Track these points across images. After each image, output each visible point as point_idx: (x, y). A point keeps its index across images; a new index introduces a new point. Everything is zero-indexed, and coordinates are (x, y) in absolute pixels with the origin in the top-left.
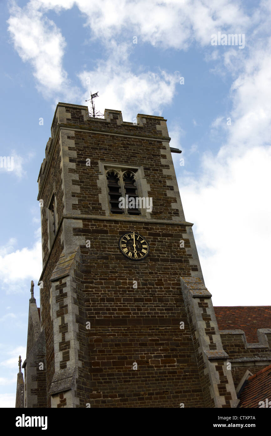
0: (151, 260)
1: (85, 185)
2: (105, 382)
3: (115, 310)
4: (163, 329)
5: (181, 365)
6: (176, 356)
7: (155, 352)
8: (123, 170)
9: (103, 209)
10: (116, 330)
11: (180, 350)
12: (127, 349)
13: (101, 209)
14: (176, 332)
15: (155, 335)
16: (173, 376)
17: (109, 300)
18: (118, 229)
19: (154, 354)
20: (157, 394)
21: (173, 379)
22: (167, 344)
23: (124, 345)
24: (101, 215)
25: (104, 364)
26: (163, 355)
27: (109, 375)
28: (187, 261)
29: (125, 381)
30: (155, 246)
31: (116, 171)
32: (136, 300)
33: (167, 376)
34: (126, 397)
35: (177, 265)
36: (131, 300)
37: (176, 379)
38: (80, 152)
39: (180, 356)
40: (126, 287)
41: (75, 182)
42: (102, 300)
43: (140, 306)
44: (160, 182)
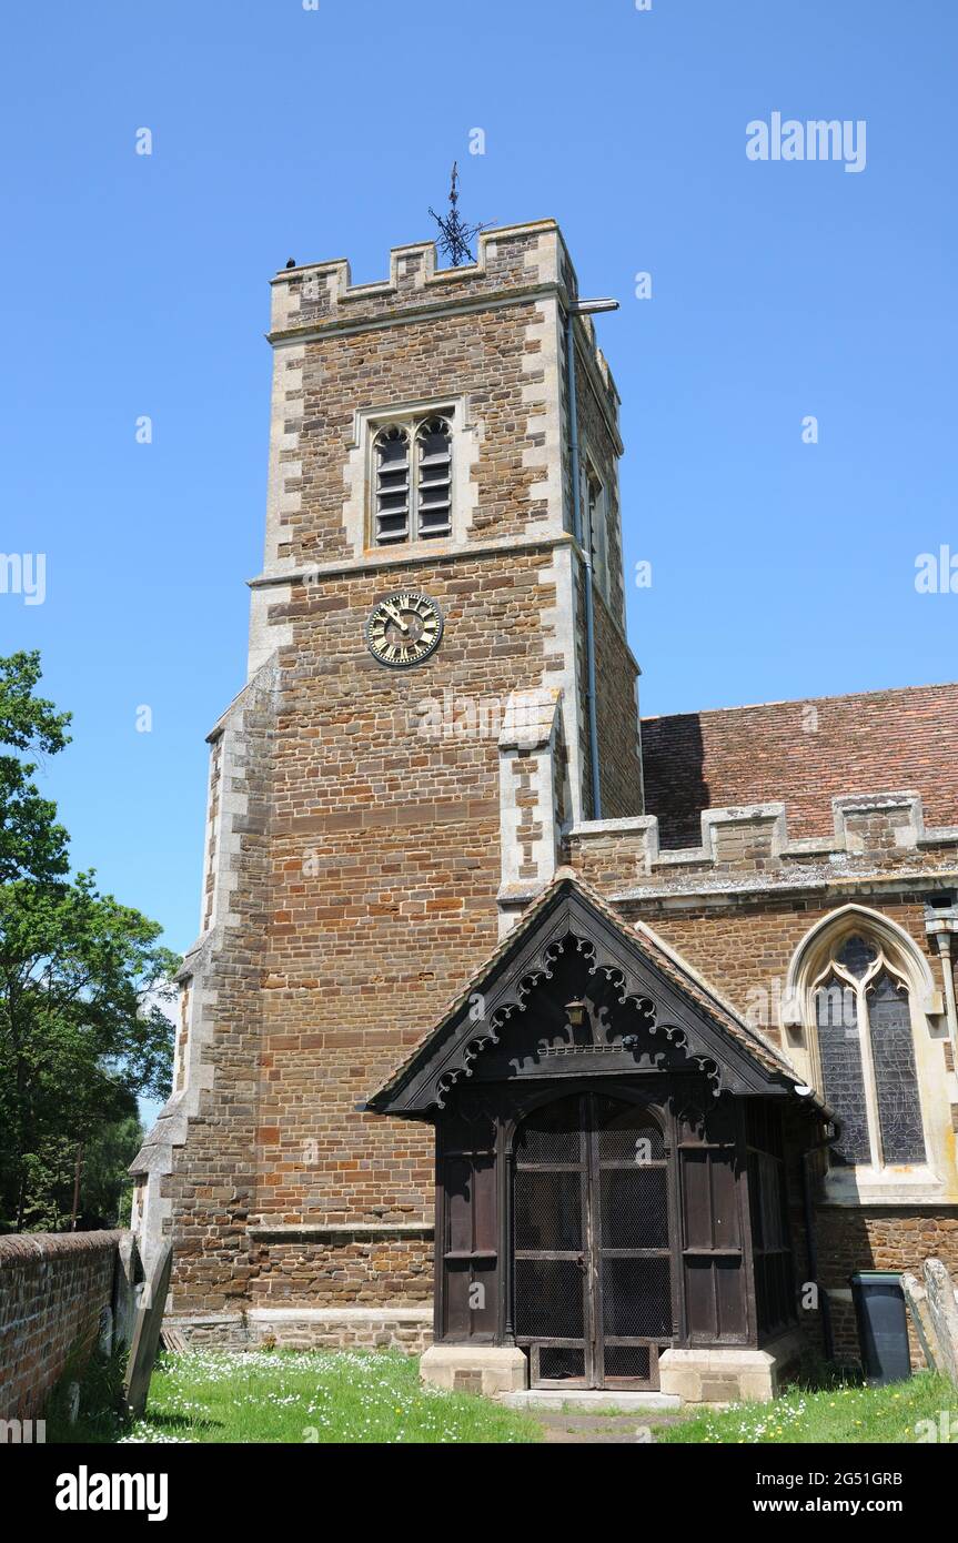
0: (443, 658)
1: (316, 487)
2: (296, 955)
3: (337, 793)
4: (445, 830)
5: (473, 911)
6: (465, 893)
7: (417, 886)
8: (417, 418)
9: (349, 541)
10: (333, 839)
11: (478, 878)
12: (354, 880)
13: (344, 543)
14: (475, 834)
15: (422, 844)
16: (450, 939)
17: (327, 772)
18: (373, 590)
19: (414, 888)
20: (405, 979)
21: (449, 946)
22: (449, 865)
23: (347, 871)
24: (342, 559)
25: (299, 915)
26: (433, 890)
27: (306, 939)
28: (538, 647)
29: (339, 952)
30: (460, 619)
31: (402, 426)
32: (390, 765)
33: (436, 939)
34: (337, 987)
35: (508, 663)
36: (378, 766)
37: (456, 945)
38: (313, 398)
39: (477, 891)
40: (371, 734)
41: (292, 486)
42: (313, 773)
43: (397, 779)
44: (510, 429)
